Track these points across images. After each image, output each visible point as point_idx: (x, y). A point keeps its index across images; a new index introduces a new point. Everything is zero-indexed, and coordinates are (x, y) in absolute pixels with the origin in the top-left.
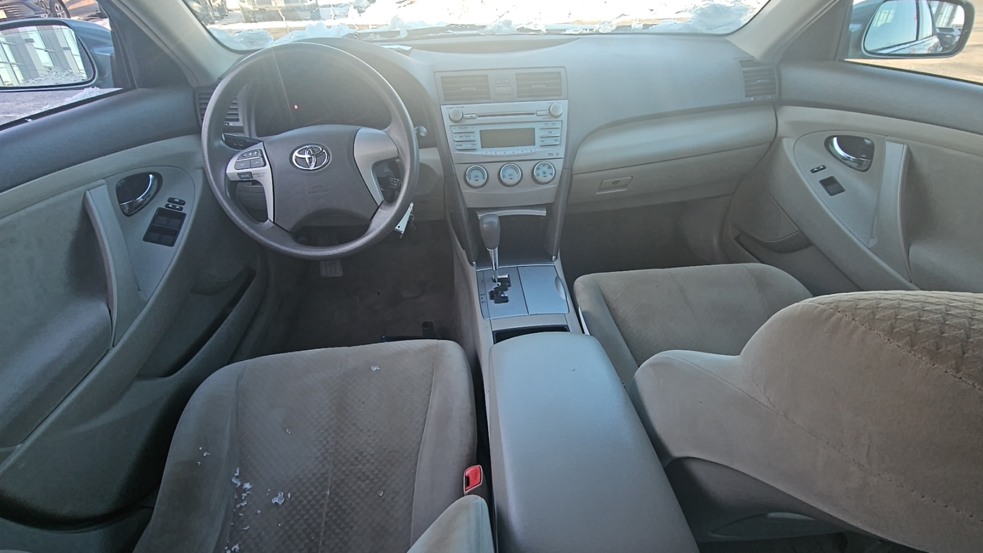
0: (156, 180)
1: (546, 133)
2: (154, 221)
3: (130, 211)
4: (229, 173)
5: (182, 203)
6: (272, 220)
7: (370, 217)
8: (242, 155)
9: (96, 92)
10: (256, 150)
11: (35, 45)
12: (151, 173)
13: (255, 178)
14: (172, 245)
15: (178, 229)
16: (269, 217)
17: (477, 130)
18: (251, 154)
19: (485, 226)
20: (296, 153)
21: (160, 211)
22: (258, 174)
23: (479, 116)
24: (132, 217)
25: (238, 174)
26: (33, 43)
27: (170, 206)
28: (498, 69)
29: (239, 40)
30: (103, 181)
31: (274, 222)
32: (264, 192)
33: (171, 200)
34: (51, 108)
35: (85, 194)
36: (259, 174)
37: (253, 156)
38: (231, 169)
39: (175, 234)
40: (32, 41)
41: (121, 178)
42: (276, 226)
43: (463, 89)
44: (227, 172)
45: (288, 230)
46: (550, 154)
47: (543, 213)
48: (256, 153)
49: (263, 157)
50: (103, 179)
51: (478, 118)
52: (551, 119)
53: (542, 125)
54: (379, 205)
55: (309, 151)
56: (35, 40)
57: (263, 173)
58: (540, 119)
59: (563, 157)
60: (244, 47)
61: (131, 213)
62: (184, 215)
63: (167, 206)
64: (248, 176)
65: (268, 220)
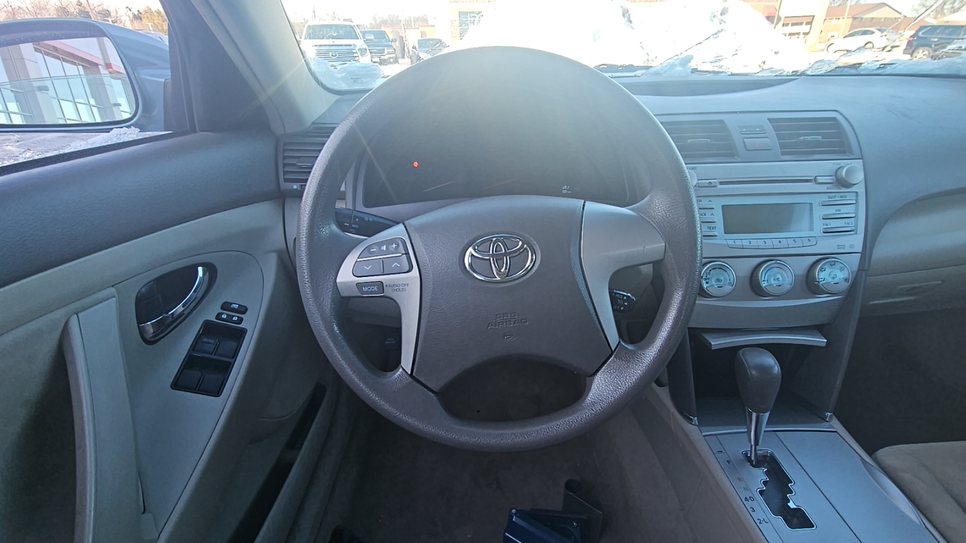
0: (208, 273)
1: (831, 211)
2: (193, 347)
3: (155, 334)
4: (340, 283)
5: (243, 310)
6: (409, 373)
7: (593, 372)
8: (369, 247)
9: (133, 134)
10: (393, 241)
11: (121, 108)
12: (201, 265)
13: (388, 292)
14: (218, 393)
15: (232, 361)
16: (403, 364)
17: (717, 204)
18: (384, 248)
19: (754, 372)
20: (471, 250)
21: (207, 325)
22: (395, 286)
23: (721, 183)
24: (158, 343)
25: (358, 284)
26: (120, 107)
27: (224, 316)
28: (736, 112)
29: (339, 76)
30: (113, 290)
31: (411, 375)
32: (399, 319)
33: (226, 306)
34: (36, 158)
35: (67, 323)
36: (397, 286)
37: (388, 252)
38: (346, 275)
39: (226, 368)
40: (119, 105)
41: (149, 280)
42: (415, 383)
43: (689, 141)
44: (337, 281)
45: (435, 390)
46: (839, 247)
47: (821, 341)
48: (394, 246)
49: (407, 254)
50: (112, 286)
51: (719, 186)
52: (839, 189)
53: (825, 198)
54: (613, 349)
55: (498, 245)
56: (122, 105)
57: (405, 285)
58: (823, 188)
59: (860, 250)
60: (344, 87)
61: (157, 338)
62: (243, 332)
63: (218, 316)
64: (376, 288)
65: (401, 370)
